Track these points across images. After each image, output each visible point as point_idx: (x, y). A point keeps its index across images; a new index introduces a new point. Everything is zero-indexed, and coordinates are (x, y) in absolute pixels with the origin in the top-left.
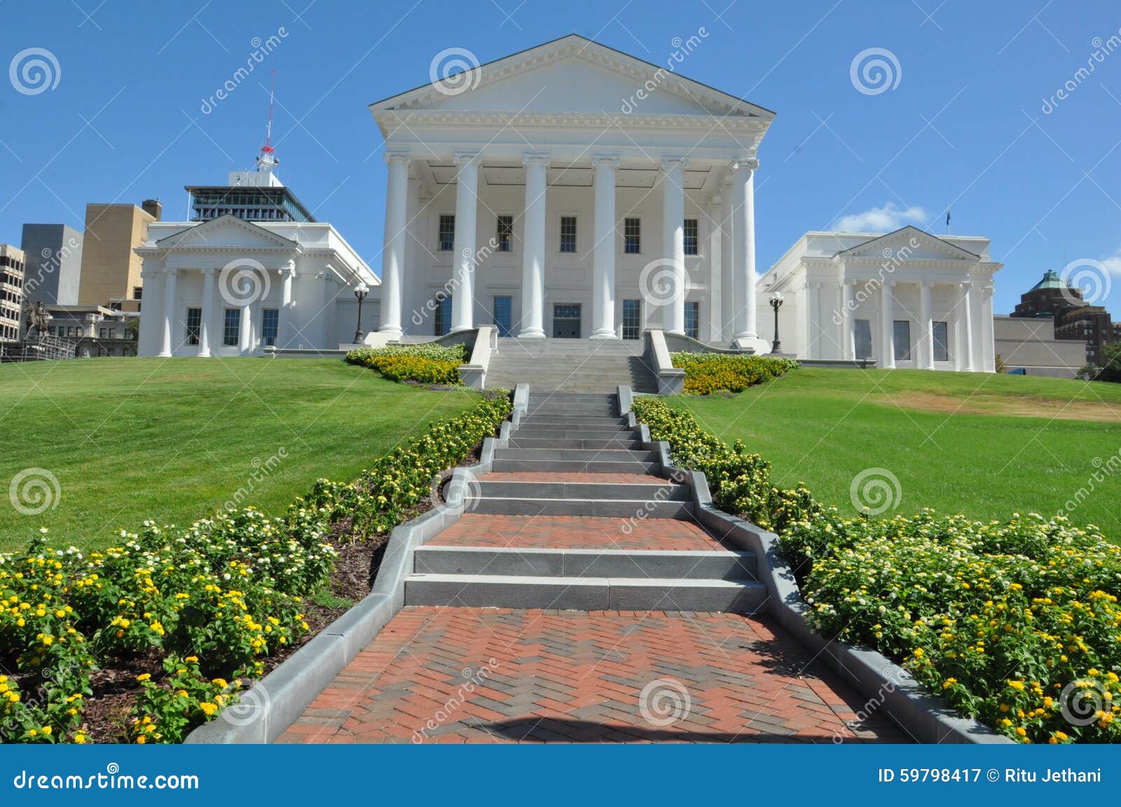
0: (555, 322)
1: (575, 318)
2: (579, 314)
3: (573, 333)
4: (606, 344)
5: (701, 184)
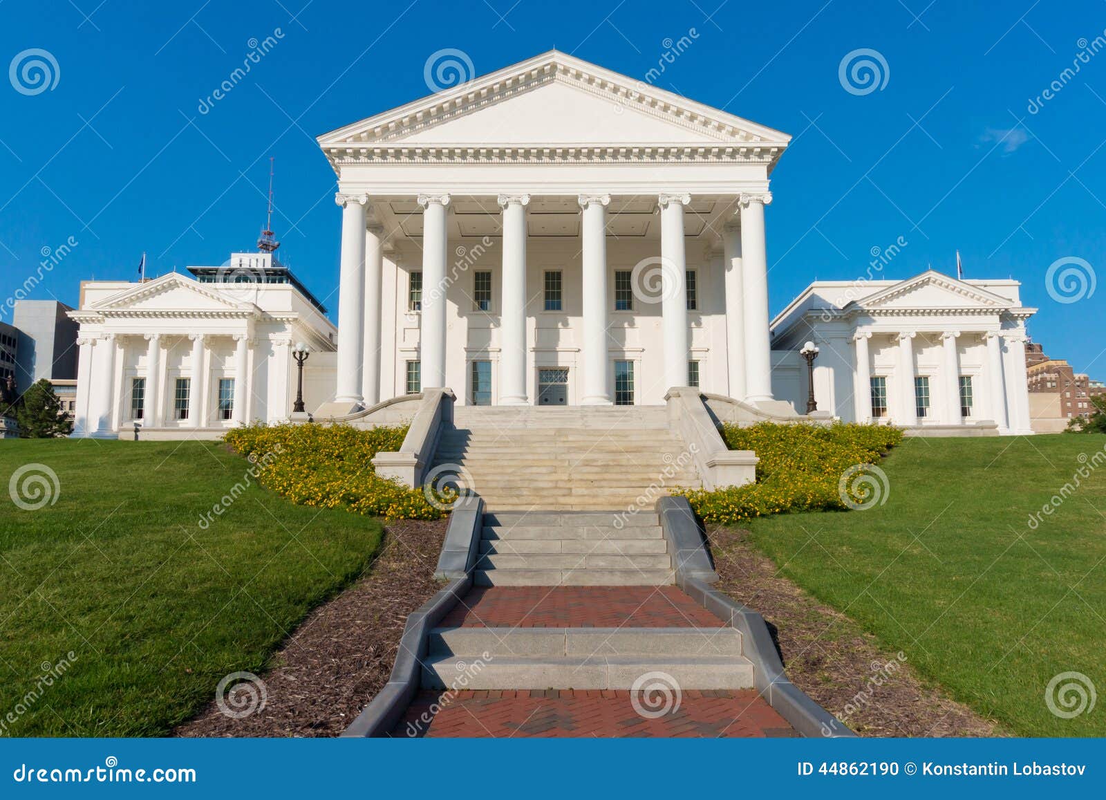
0: (539, 387)
1: (562, 383)
2: (565, 379)
3: (561, 400)
4: (599, 412)
5: (699, 231)
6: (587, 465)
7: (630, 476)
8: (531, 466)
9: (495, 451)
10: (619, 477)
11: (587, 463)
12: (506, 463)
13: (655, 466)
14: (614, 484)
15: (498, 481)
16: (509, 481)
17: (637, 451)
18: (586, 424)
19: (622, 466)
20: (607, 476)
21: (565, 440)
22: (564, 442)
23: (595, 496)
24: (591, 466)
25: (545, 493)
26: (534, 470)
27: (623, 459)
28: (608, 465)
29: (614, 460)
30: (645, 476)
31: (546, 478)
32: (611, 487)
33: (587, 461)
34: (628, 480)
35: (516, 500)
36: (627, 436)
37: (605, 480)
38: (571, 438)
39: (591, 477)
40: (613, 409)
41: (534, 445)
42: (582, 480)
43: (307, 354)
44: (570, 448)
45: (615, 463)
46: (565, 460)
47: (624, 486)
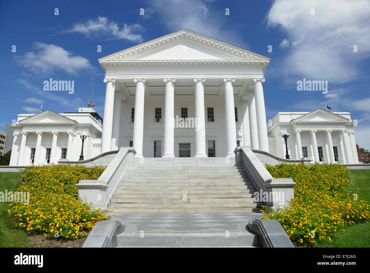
0: (180, 151)
1: (188, 149)
2: (189, 148)
3: (188, 155)
4: (202, 160)
5: (238, 93)
6: (198, 186)
7: (220, 192)
8: (170, 186)
9: (152, 178)
10: (215, 192)
11: (198, 185)
12: (156, 184)
13: (233, 186)
14: (213, 196)
15: (151, 195)
16: (157, 195)
17: (224, 177)
18: (197, 165)
19: (216, 185)
20: (209, 192)
21: (187, 172)
22: (187, 173)
23: (202, 203)
24: (200, 186)
25: (175, 202)
26: (171, 188)
27: (217, 182)
28: (209, 186)
29: (212, 183)
30: (229, 192)
31: (177, 193)
32: (211, 198)
33: (199, 183)
34: (220, 194)
35: (160, 206)
36: (217, 170)
37: (207, 194)
38: (190, 171)
39: (201, 192)
40: (207, 159)
41: (171, 175)
42: (195, 194)
43: (86, 137)
44: (189, 177)
45: (212, 184)
46: (187, 183)
47: (218, 197)
